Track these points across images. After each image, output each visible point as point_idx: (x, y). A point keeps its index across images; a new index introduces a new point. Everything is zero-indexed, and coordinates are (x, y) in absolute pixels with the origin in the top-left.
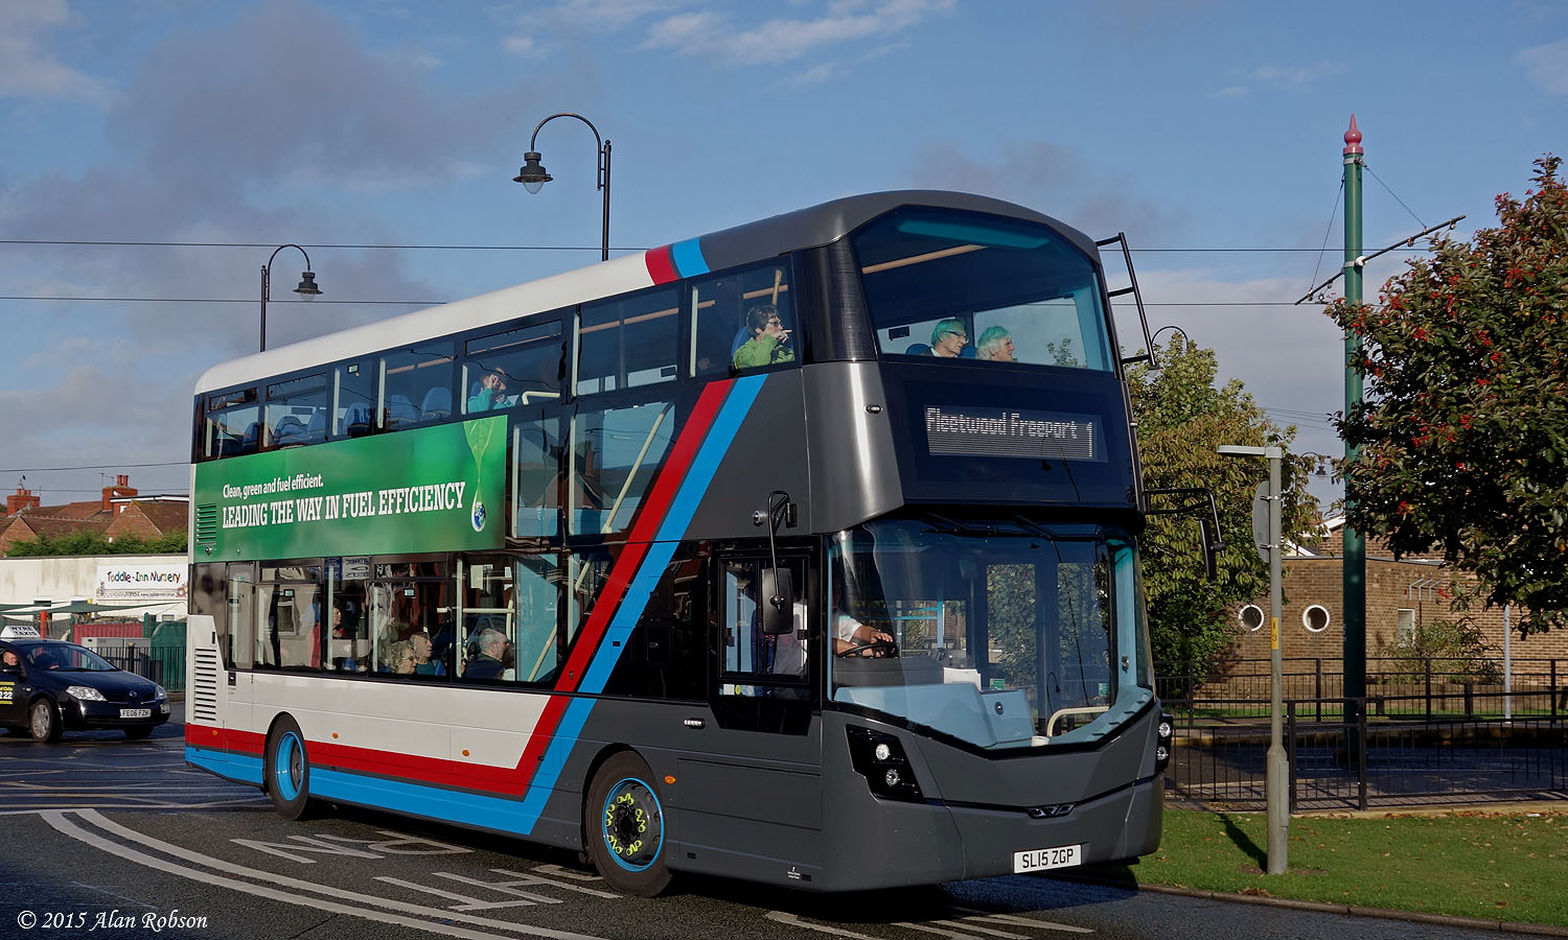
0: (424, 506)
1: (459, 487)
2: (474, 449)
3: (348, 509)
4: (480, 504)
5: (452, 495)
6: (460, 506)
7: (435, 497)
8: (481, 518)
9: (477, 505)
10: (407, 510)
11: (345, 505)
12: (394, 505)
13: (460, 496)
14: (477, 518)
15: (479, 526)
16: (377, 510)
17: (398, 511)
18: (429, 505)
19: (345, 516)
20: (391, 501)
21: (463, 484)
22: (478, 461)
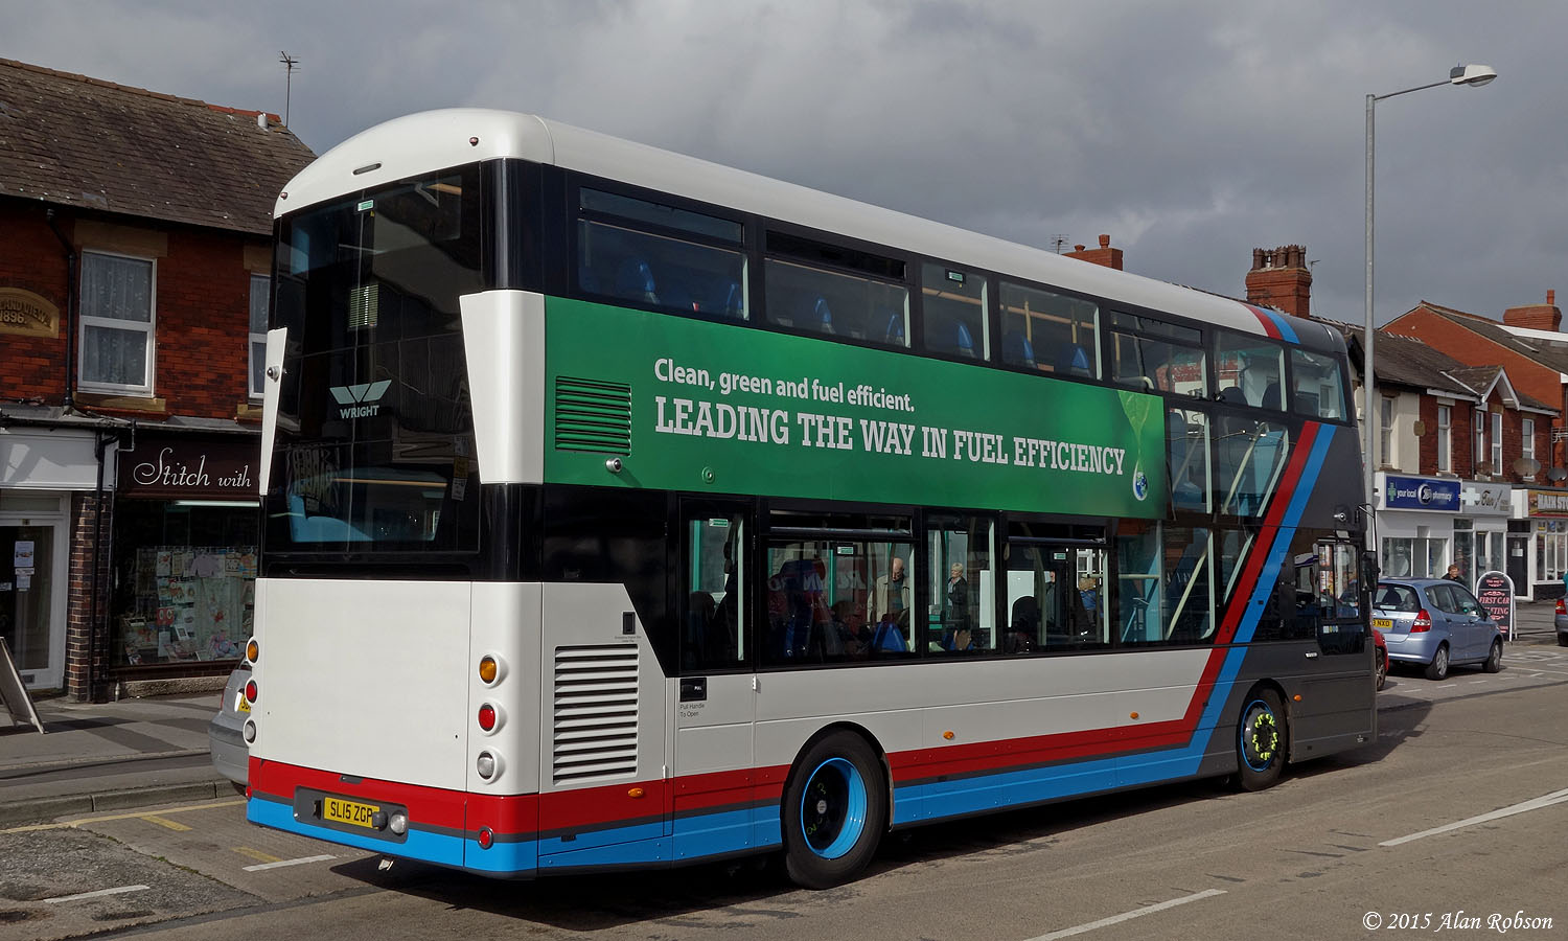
0: (1077, 465)
1: (1119, 454)
2: (1132, 420)
3: (964, 450)
4: (1141, 474)
5: (1111, 460)
6: (1120, 472)
7: (1092, 459)
8: (1143, 488)
9: (1138, 475)
10: (1054, 466)
11: (958, 445)
12: (1037, 458)
13: (1119, 463)
14: (1138, 488)
15: (1142, 496)
16: (1012, 458)
17: (1042, 465)
18: (1084, 465)
19: (957, 456)
20: (1032, 452)
21: (1123, 452)
22: (1138, 434)
